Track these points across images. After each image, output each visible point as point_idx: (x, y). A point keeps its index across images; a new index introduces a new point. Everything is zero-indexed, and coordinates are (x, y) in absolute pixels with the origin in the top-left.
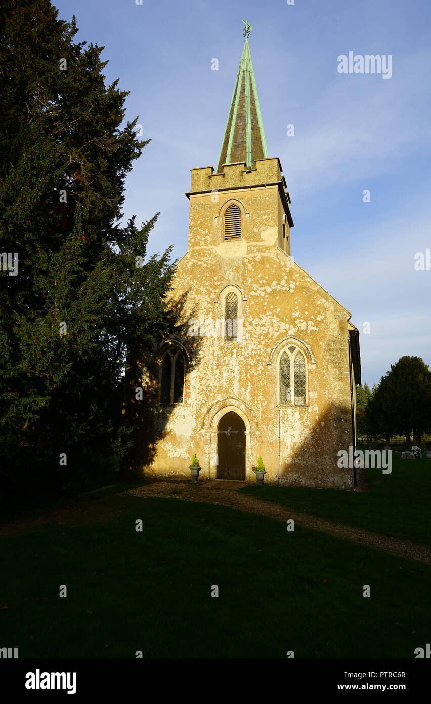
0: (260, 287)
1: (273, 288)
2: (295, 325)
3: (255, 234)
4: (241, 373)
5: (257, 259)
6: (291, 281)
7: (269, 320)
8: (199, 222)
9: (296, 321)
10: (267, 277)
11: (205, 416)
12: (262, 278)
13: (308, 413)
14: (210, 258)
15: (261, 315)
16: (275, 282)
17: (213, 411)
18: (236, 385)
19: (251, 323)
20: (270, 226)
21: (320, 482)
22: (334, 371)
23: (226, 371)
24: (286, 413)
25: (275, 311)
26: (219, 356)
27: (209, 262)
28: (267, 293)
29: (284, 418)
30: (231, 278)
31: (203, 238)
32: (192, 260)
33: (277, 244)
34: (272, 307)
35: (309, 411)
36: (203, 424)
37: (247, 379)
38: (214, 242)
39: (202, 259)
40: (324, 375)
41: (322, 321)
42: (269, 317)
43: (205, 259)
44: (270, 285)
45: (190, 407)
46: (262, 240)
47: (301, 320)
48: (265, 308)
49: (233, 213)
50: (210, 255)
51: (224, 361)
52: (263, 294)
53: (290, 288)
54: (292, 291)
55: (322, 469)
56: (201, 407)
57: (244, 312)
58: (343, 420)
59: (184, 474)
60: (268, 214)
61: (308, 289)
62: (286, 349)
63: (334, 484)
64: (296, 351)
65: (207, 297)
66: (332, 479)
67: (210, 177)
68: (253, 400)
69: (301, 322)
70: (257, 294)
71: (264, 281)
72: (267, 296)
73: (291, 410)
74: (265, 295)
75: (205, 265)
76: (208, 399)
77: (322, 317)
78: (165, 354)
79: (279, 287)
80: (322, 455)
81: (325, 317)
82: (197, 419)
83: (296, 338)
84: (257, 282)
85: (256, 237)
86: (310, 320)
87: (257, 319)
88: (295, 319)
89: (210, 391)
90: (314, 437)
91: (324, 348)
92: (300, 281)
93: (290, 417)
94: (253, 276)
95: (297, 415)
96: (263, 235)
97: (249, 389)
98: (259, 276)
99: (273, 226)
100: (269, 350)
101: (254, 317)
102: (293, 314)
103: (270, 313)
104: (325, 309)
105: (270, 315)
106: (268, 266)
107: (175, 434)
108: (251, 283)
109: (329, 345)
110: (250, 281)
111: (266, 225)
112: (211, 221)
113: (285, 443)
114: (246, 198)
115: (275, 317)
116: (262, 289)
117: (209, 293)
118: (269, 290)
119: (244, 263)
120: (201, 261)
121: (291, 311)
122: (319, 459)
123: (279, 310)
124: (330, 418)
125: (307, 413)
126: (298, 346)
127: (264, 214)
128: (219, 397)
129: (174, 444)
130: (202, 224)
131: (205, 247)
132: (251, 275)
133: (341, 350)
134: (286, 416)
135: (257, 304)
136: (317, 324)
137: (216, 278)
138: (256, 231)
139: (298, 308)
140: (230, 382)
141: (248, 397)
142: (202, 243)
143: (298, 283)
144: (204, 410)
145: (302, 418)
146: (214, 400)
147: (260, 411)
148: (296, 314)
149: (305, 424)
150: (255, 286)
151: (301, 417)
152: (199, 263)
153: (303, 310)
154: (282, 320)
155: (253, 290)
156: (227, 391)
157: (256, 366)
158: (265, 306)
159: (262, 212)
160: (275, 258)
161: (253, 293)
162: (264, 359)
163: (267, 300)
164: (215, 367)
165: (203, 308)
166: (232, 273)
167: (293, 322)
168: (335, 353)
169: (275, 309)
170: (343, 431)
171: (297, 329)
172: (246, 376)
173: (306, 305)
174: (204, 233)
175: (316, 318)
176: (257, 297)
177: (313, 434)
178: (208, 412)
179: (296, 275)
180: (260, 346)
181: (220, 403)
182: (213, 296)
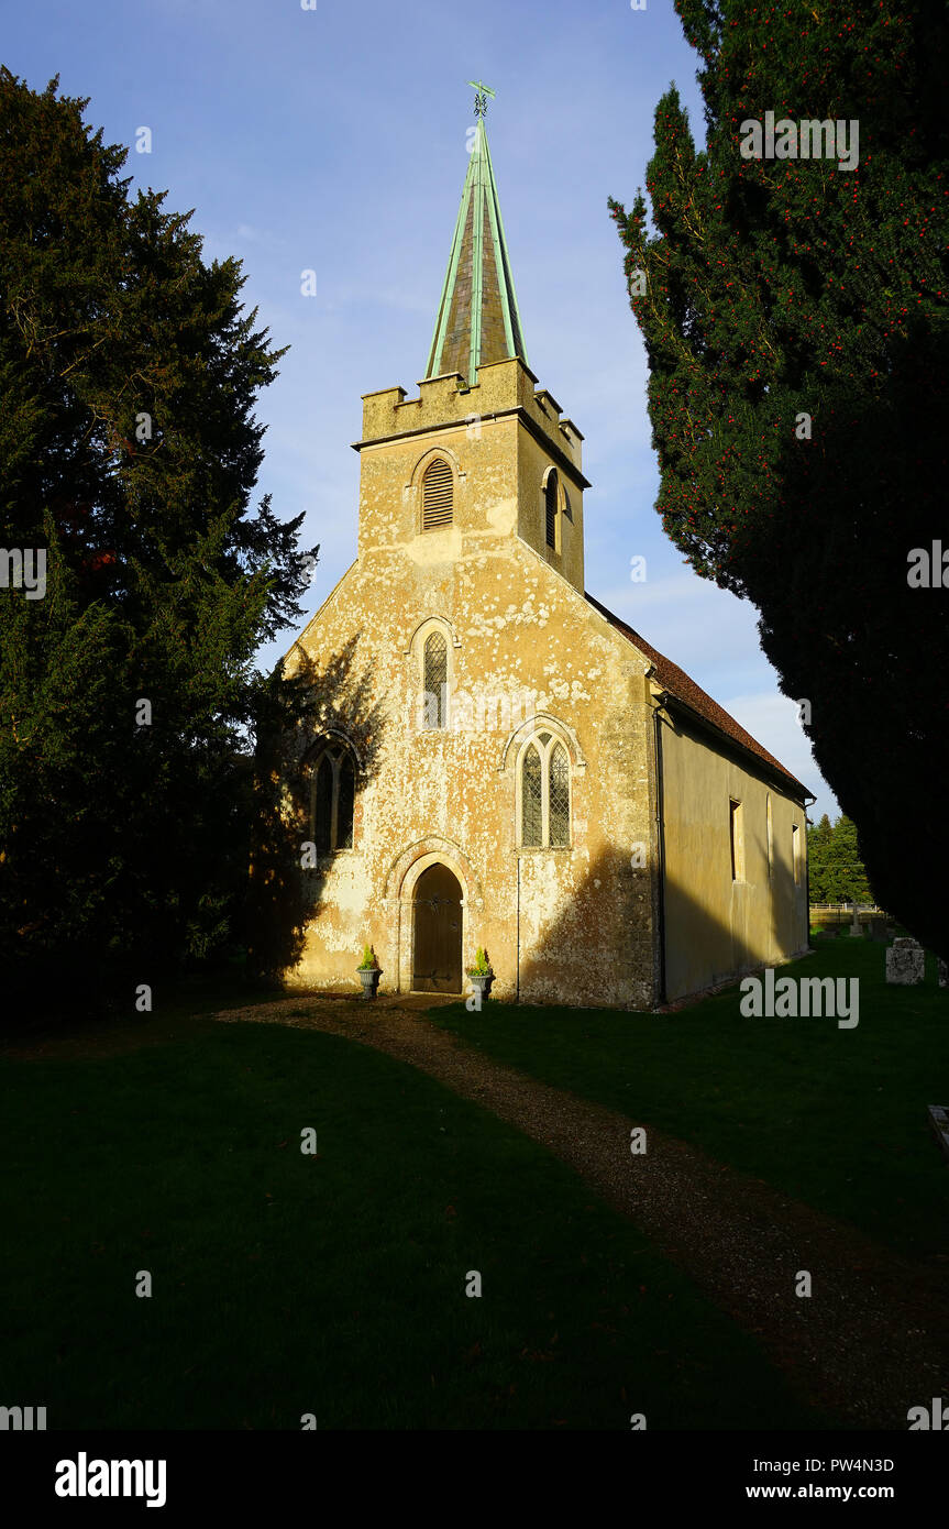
0: (486, 618)
1: (509, 619)
2: (548, 691)
3: (476, 513)
4: (450, 790)
5: (480, 565)
6: (542, 605)
7: (502, 683)
8: (377, 499)
9: (550, 683)
10: (497, 599)
11: (389, 872)
12: (489, 601)
13: (571, 863)
14: (397, 568)
15: (487, 675)
16: (512, 608)
17: (403, 864)
18: (442, 813)
20: (504, 497)
21: (591, 995)
22: (619, 779)
23: (425, 786)
24: (531, 863)
25: (512, 666)
26: (413, 756)
27: (395, 576)
28: (497, 631)
29: (527, 873)
30: (433, 604)
31: (385, 531)
32: (366, 574)
33: (515, 531)
34: (506, 657)
35: (573, 859)
36: (386, 888)
37: (462, 799)
38: (403, 536)
39: (383, 570)
40: (600, 787)
41: (598, 678)
42: (501, 677)
43: (388, 570)
44: (502, 615)
45: (362, 856)
46: (489, 526)
47: (560, 680)
48: (494, 659)
49: (437, 474)
50: (396, 562)
51: (422, 766)
52: (490, 632)
53: (539, 617)
54: (542, 623)
55: (596, 972)
56: (382, 856)
57: (458, 669)
58: (635, 875)
59: (353, 983)
60: (501, 473)
61: (572, 617)
62: (533, 738)
63: (617, 998)
64: (551, 742)
65: (391, 644)
66: (613, 989)
67: (396, 408)
68: (472, 840)
69: (559, 685)
70: (479, 633)
71: (493, 607)
72: (497, 636)
73: (540, 857)
74: (494, 634)
75: (388, 582)
76: (393, 839)
77: (598, 672)
78: (321, 757)
79: (520, 617)
80: (596, 945)
81: (604, 673)
82: (374, 880)
83: (549, 716)
84: (480, 609)
85: (479, 521)
86: (575, 679)
87: (479, 683)
88: (549, 678)
89: (397, 826)
90: (582, 910)
91: (600, 733)
92: (558, 602)
93: (538, 871)
94: (474, 599)
95: (551, 866)
96: (491, 516)
97: (466, 818)
98: (484, 598)
99: (510, 496)
100: (501, 742)
101: (475, 679)
102: (546, 669)
103: (504, 669)
104: (603, 656)
105: (503, 673)
106: (499, 577)
107: (338, 908)
108: (470, 612)
109: (609, 727)
110: (467, 607)
111: (496, 495)
112: (399, 493)
113: (529, 922)
114: (460, 444)
115: (512, 676)
116: (489, 622)
117: (395, 635)
118: (501, 623)
119: (456, 574)
120: (382, 575)
121: (543, 662)
122: (591, 953)
123: (519, 661)
124: (612, 872)
125: (568, 863)
126: (555, 731)
127: (493, 474)
128: (413, 837)
129: (335, 927)
130: (383, 501)
131: (388, 547)
132: (469, 596)
133: (633, 735)
134: (531, 870)
135: (480, 653)
136: (588, 686)
137: (406, 606)
138: (478, 508)
139: (553, 656)
140: (432, 807)
141: (464, 835)
142: (383, 539)
143: (554, 607)
144: (388, 861)
145: (559, 872)
146: (404, 841)
147: (485, 860)
148: (550, 669)
149: (566, 885)
150: (477, 617)
151: (558, 870)
152: (378, 579)
153: (563, 661)
154: (525, 682)
155: (472, 625)
156: (426, 825)
157: (477, 774)
158: (494, 656)
159: (489, 469)
160: (513, 560)
161: (472, 632)
162: (492, 760)
163: (498, 644)
164: (406, 779)
165: (385, 666)
166: (435, 594)
167: (544, 685)
168: (621, 743)
169: (512, 660)
170: (636, 896)
171: (552, 697)
172: (461, 794)
173: (569, 650)
174: (385, 519)
175: (586, 675)
176: (479, 638)
177: (580, 902)
178: (394, 865)
179: (551, 592)
180: (484, 736)
181: (416, 849)
182: (402, 641)
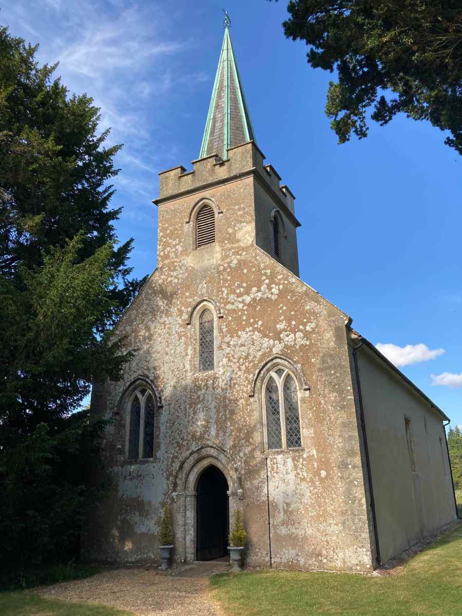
0: (238, 297)
1: (252, 296)
2: (280, 340)
3: (230, 235)
4: (218, 412)
5: (233, 265)
6: (273, 286)
7: (249, 338)
8: (168, 231)
9: (281, 335)
10: (244, 285)
11: (177, 473)
12: (240, 286)
13: (304, 459)
14: (181, 272)
15: (240, 333)
16: (255, 289)
17: (187, 466)
18: (213, 428)
19: (228, 344)
20: (247, 223)
21: (325, 561)
22: (333, 396)
23: (201, 410)
24: (275, 461)
25: (256, 326)
26: (193, 390)
27: (180, 276)
28: (245, 305)
29: (273, 469)
30: (204, 291)
31: (174, 250)
32: (162, 277)
33: (255, 242)
34: (252, 321)
35: (305, 456)
36: (175, 485)
37: (226, 418)
38: (185, 252)
39: (172, 273)
40: (320, 404)
41: (314, 329)
42: (249, 334)
43: (175, 274)
44: (248, 294)
45: (160, 462)
46: (238, 241)
47: (288, 333)
48: (244, 323)
49: (204, 212)
50: (181, 268)
51: (199, 397)
52: (241, 306)
53: (272, 294)
54: (274, 297)
55: (327, 541)
56: (173, 462)
57: (220, 330)
58: (350, 466)
59: (153, 557)
60: (244, 209)
61: (293, 292)
62: (272, 373)
63: (345, 562)
64: (284, 375)
65: (178, 318)
66: (341, 555)
67: (179, 178)
68: (234, 447)
69: (287, 336)
70: (234, 307)
71: (242, 290)
72: (245, 308)
73: (281, 456)
74: (243, 307)
75: (176, 280)
76: (180, 450)
77: (313, 325)
78: (133, 396)
79: (259, 294)
80: (325, 520)
81: (317, 325)
82: (168, 479)
83: (282, 357)
84: (234, 293)
85: (232, 239)
86: (298, 331)
87: (235, 339)
88: (280, 332)
89: (183, 439)
90: (313, 495)
91: (318, 366)
92: (284, 283)
93: (281, 467)
94: (229, 286)
95: (290, 461)
96: (239, 235)
98: (236, 285)
99: (250, 222)
100: (250, 377)
101: (232, 337)
102: (278, 326)
103: (251, 328)
104: (315, 315)
105: (250, 331)
106: (245, 271)
107: (143, 500)
108: (227, 295)
109: (324, 362)
110: (226, 291)
111: (241, 222)
112: (182, 227)
113: (276, 504)
114: (218, 195)
115: (256, 333)
116: (240, 299)
117: (180, 313)
118: (248, 299)
119: (219, 272)
120: (172, 276)
121: (276, 322)
122: (322, 527)
123: (260, 323)
124: (333, 465)
125: (301, 459)
126: (286, 367)
127: (239, 210)
128: (194, 447)
129: (141, 515)
130: (172, 232)
131: (175, 260)
132: (227, 285)
133: (342, 367)
134: (275, 466)
135: (234, 319)
136: (307, 335)
137: (187, 294)
138: (230, 231)
139: (283, 317)
142: (172, 255)
143: (281, 287)
144: (177, 465)
145: (295, 466)
146: (187, 450)
147: (243, 461)
148: (280, 326)
149: (301, 476)
150: (232, 297)
151: (295, 465)
152: (170, 279)
153: (289, 320)
154: (265, 336)
155: (229, 302)
156: (202, 438)
158: (244, 320)
159: (237, 207)
160: (253, 260)
161: (229, 307)
162: (245, 389)
163: (246, 313)
164: (188, 406)
165: (174, 333)
166: (205, 285)
167: (277, 337)
168: (332, 372)
169: (257, 322)
170: (351, 482)
171: (283, 345)
172: (225, 415)
173: (293, 313)
174: (174, 243)
175: (305, 328)
176: (234, 310)
177: (312, 488)
178: (181, 467)
179: (279, 277)
180: (239, 373)
181: (196, 456)
182: (185, 316)
